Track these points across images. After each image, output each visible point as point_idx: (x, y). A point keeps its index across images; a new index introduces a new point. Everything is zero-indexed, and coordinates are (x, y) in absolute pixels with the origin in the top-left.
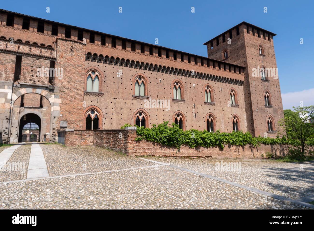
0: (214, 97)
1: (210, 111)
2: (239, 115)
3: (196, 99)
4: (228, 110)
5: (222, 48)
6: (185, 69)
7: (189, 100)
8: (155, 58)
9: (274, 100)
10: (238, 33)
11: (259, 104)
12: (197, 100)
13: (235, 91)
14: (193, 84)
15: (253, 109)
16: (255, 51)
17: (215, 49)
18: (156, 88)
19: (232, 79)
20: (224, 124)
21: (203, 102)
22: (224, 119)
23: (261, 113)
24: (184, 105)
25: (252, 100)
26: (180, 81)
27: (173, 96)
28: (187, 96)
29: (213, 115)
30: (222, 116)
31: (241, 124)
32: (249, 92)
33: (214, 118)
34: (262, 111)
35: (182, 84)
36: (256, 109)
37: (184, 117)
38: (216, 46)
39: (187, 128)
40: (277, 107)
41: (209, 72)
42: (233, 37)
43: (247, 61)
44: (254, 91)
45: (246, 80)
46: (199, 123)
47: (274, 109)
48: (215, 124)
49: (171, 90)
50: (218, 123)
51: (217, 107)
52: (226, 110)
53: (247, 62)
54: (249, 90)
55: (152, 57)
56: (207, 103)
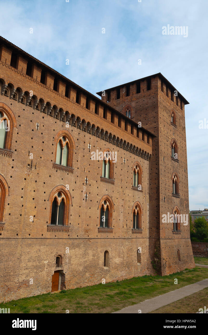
0: (115, 171)
1: (107, 193)
2: (141, 203)
3: (89, 170)
4: (130, 195)
5: (124, 103)
6: (80, 116)
7: (79, 170)
8: (35, 84)
9: (181, 187)
10: (149, 88)
11: (167, 191)
12: (91, 171)
13: (139, 168)
14: (89, 145)
15: (161, 197)
16: (167, 117)
17: (113, 104)
18: (29, 139)
19: (139, 148)
20: (124, 215)
21: (99, 176)
22: (124, 207)
23: (169, 204)
24: (71, 177)
25: (160, 183)
26: (70, 135)
27: (55, 158)
28: (77, 162)
29: (111, 200)
30: (122, 203)
31: (142, 217)
32: (157, 172)
33: (111, 204)
34: (170, 201)
35: (73, 140)
36: (163, 198)
37: (68, 197)
38: (116, 99)
39: (71, 217)
40: (183, 198)
41: (113, 131)
42: (141, 91)
43: (158, 127)
44: (163, 170)
45: (155, 155)
46: (89, 211)
47: (180, 199)
48: (112, 214)
49: (54, 147)
50: (115, 212)
51: (117, 188)
52: (127, 194)
53: (158, 129)
54: (158, 169)
55: (30, 81)
56: (103, 180)
